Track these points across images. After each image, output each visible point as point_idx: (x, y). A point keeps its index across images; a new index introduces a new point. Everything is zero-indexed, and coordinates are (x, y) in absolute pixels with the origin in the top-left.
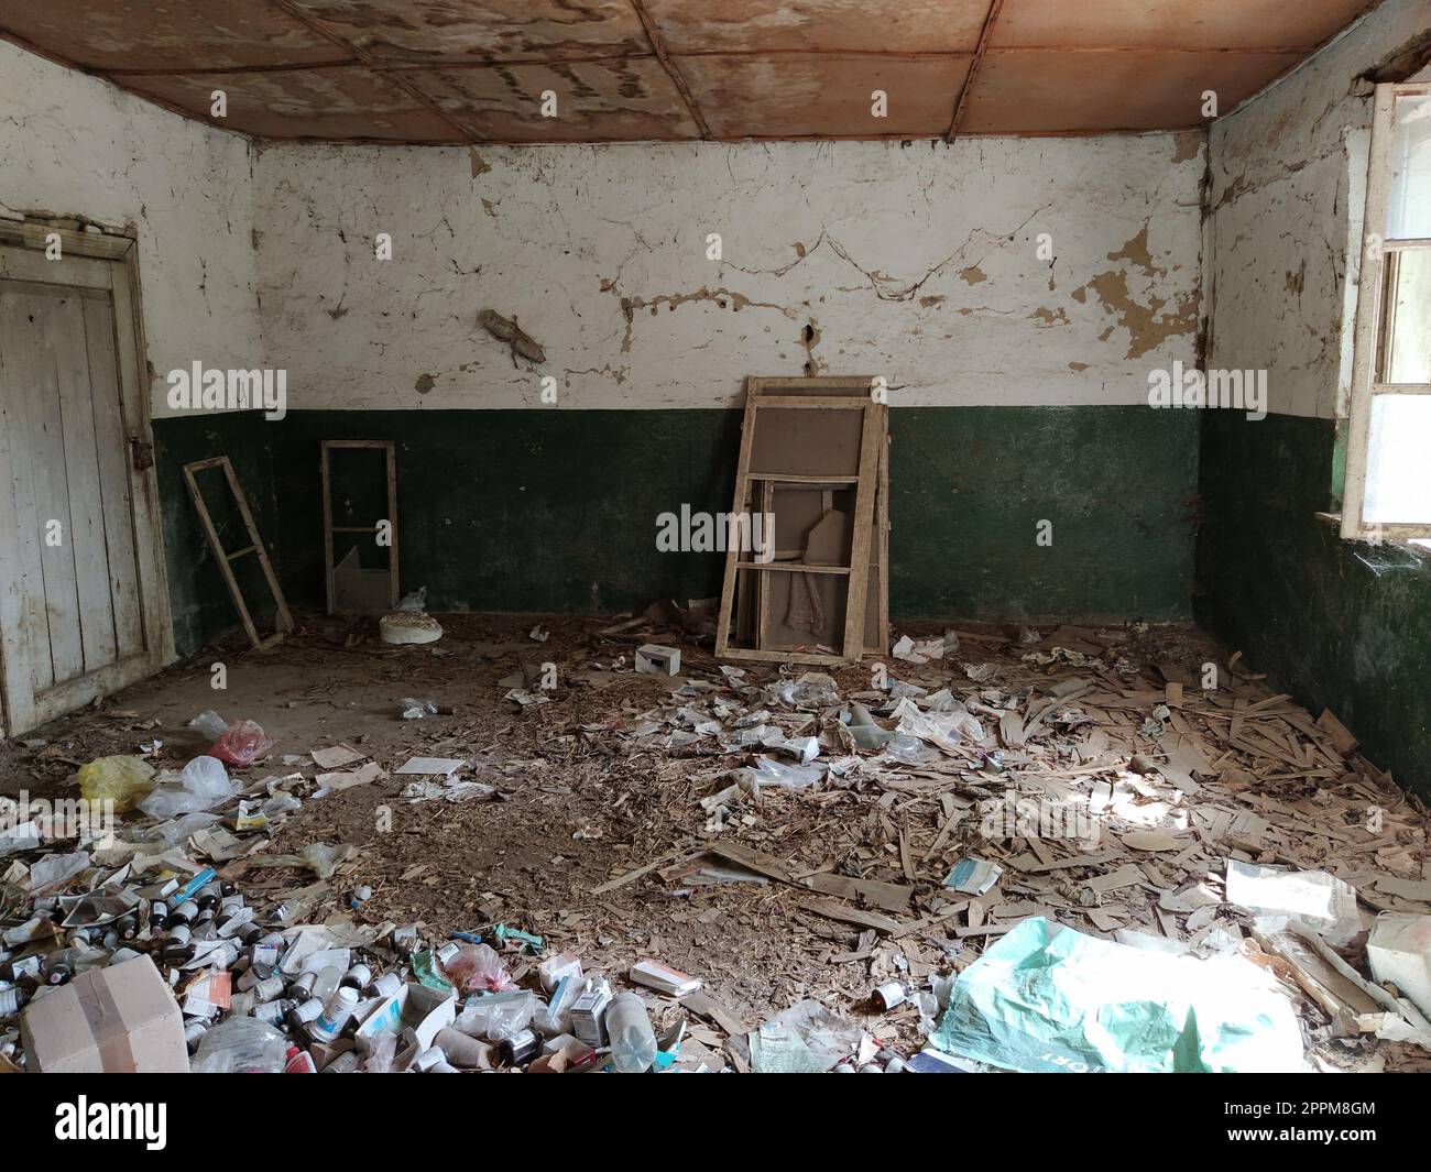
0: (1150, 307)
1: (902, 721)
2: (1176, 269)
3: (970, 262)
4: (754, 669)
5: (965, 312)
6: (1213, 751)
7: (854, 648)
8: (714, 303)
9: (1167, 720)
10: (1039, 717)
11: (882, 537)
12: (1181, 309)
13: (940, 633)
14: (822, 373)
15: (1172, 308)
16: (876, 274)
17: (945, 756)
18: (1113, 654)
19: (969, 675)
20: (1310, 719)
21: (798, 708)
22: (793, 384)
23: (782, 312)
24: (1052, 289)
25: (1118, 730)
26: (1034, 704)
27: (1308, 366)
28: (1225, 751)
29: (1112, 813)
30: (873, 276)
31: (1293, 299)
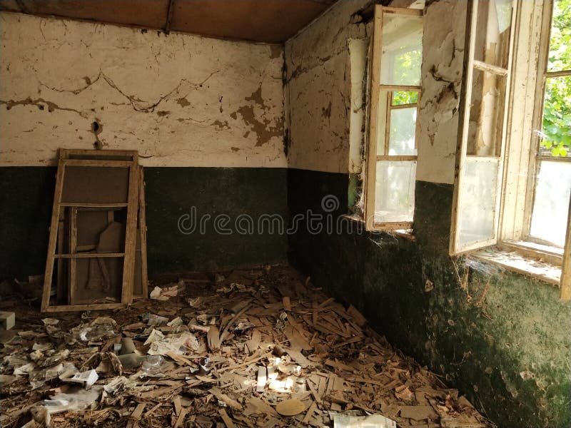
0: (264, 123)
1: (152, 346)
2: (274, 107)
3: (181, 95)
4: (65, 318)
5: (181, 120)
6: (308, 334)
7: (128, 297)
8: (36, 108)
9: (286, 319)
10: (227, 328)
11: (142, 235)
12: (277, 125)
13: (176, 282)
14: (104, 148)
15: (273, 124)
16: (132, 97)
17: (177, 366)
18: (258, 284)
19: (191, 305)
20: (344, 309)
21: (90, 343)
22: (88, 153)
23: (78, 114)
24: (221, 112)
25: (265, 328)
26: (225, 320)
27: (334, 150)
28: (313, 333)
29: (269, 389)
30: (131, 98)
31: (326, 120)
